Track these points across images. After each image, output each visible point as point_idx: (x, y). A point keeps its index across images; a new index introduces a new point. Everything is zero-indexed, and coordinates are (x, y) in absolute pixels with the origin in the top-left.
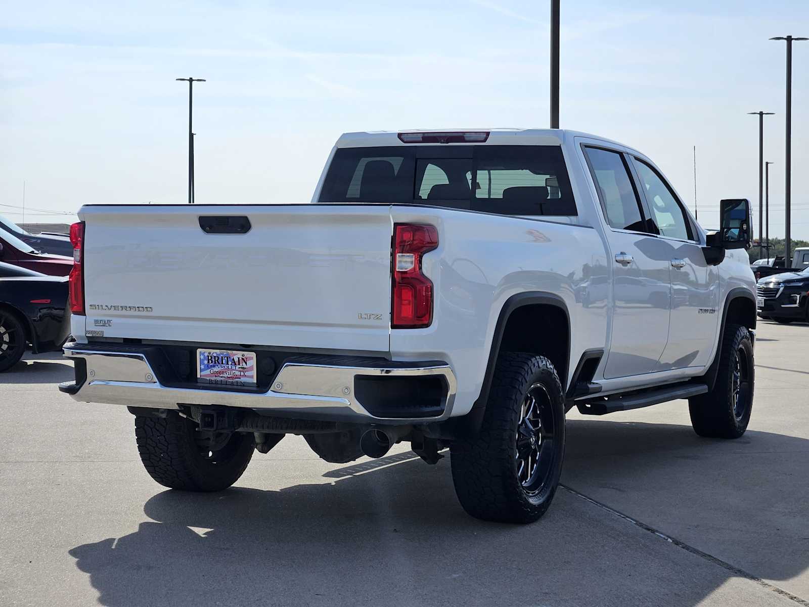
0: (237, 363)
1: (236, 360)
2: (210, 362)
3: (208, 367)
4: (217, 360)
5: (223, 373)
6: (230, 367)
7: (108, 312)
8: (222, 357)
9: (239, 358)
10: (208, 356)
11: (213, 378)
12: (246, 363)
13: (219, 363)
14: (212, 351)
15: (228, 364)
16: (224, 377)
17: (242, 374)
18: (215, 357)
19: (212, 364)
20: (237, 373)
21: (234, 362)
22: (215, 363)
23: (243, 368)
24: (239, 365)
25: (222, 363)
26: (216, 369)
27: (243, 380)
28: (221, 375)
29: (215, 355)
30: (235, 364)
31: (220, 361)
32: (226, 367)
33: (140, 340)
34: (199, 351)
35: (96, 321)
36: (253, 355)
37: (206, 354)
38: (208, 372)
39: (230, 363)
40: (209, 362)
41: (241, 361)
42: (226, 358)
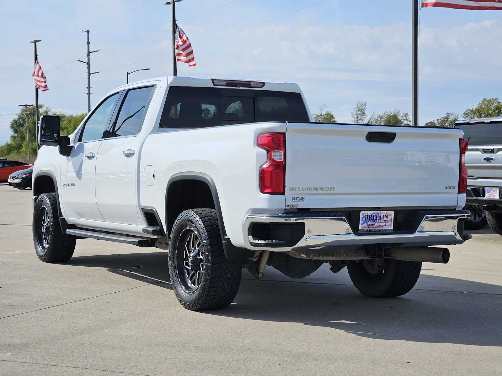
0: (382, 218)
1: (382, 216)
3: (365, 222)
4: (371, 218)
5: (373, 225)
6: (377, 221)
7: (303, 192)
8: (374, 215)
9: (383, 215)
10: (366, 216)
11: (368, 229)
12: (387, 218)
13: (371, 219)
14: (369, 212)
15: (377, 219)
16: (374, 227)
17: (384, 224)
18: (370, 215)
20: (381, 224)
21: (381, 218)
22: (369, 219)
23: (385, 221)
24: (383, 219)
25: (373, 219)
26: (370, 223)
27: (384, 228)
29: (370, 214)
30: (381, 219)
31: (372, 218)
32: (375, 221)
34: (362, 212)
35: (294, 199)
36: (393, 212)
37: (365, 215)
38: (364, 225)
39: (378, 219)
40: (366, 219)
41: (384, 217)
42: (376, 216)
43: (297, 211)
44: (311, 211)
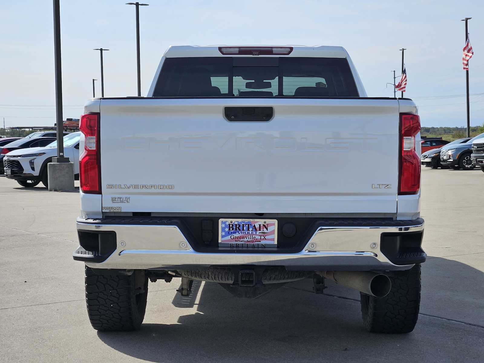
0: (258, 229)
1: (257, 226)
2: (231, 229)
3: (228, 233)
4: (238, 228)
5: (243, 237)
6: (250, 233)
8: (243, 225)
9: (260, 225)
10: (230, 225)
11: (234, 243)
12: (267, 229)
13: (240, 230)
14: (234, 220)
15: (248, 230)
16: (244, 241)
17: (263, 237)
18: (236, 225)
19: (232, 231)
20: (258, 237)
21: (255, 228)
22: (236, 230)
23: (264, 233)
24: (260, 230)
25: (243, 230)
26: (237, 235)
27: (263, 242)
28: (242, 240)
29: (236, 223)
30: (256, 230)
31: (241, 228)
32: (246, 233)
33: (149, 214)
34: (220, 220)
35: (113, 200)
36: (276, 222)
37: (227, 223)
38: (228, 238)
39: (251, 229)
40: (229, 230)
41: (262, 228)
42: (247, 225)
43: (132, 215)
44: (152, 215)
